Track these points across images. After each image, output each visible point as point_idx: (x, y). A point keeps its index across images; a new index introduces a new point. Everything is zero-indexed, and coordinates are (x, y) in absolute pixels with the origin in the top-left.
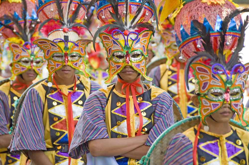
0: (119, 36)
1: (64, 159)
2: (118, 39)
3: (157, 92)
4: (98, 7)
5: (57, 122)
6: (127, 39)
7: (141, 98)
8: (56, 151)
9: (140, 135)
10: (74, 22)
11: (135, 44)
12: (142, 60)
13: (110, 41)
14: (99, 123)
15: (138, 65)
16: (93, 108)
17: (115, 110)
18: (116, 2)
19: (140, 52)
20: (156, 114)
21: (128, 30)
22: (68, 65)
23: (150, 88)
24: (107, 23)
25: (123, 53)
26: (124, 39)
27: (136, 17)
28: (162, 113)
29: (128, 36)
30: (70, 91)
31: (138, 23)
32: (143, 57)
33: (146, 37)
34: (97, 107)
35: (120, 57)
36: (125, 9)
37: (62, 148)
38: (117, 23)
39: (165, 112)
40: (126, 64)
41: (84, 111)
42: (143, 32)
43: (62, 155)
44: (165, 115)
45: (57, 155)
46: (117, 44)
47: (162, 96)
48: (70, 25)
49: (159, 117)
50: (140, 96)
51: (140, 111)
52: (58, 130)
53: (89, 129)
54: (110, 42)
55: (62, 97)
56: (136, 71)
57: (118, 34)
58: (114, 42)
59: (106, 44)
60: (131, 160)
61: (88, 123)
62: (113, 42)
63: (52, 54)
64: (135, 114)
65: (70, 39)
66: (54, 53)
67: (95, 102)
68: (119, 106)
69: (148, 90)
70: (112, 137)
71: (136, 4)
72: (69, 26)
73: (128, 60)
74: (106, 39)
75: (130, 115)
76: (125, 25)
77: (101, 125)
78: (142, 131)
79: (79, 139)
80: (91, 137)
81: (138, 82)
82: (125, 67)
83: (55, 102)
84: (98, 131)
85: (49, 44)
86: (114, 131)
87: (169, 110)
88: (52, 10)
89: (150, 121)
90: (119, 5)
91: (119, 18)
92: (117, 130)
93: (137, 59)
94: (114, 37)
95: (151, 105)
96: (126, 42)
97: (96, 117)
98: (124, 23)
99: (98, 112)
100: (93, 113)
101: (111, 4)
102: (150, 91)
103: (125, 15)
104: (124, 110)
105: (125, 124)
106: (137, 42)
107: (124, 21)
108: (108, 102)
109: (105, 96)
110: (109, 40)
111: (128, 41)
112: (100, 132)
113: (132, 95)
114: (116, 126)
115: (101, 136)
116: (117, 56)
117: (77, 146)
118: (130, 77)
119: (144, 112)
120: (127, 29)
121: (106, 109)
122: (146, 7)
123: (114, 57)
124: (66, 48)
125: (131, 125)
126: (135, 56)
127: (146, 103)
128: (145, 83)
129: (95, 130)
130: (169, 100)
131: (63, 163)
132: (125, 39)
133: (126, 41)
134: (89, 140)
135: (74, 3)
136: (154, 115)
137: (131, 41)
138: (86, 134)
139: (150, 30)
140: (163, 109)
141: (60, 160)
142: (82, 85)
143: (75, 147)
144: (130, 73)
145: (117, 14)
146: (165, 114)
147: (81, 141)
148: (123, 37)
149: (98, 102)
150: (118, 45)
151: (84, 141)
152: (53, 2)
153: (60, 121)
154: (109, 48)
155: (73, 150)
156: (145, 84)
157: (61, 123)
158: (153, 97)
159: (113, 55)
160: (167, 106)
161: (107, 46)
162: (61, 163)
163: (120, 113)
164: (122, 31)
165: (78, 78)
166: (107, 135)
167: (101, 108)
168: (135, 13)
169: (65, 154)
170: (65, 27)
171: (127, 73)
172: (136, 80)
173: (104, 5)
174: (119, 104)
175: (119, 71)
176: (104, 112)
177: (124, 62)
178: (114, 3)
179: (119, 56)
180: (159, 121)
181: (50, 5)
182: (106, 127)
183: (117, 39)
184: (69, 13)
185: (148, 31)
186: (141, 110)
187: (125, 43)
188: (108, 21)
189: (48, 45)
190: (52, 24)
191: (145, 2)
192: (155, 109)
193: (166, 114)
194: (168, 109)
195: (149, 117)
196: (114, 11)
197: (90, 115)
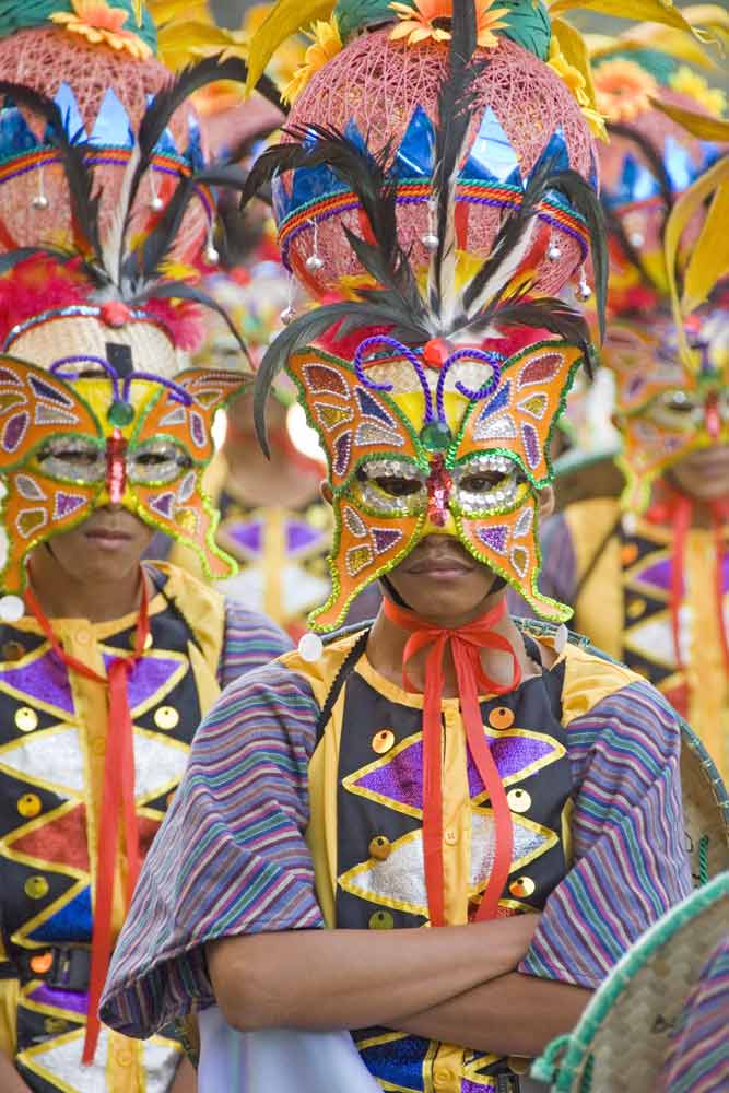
0: (393, 368)
1: (65, 1024)
2: (389, 388)
3: (594, 684)
4: (286, 206)
5: (38, 824)
6: (440, 388)
7: (509, 713)
8: (23, 984)
9: (495, 914)
10: (157, 275)
11: (483, 418)
12: (521, 504)
13: (346, 398)
14: (271, 845)
15: (496, 536)
16: (245, 757)
17: (362, 772)
18: (386, 182)
19: (509, 461)
20: (588, 805)
21: (448, 338)
22: (124, 508)
23: (559, 661)
24: (335, 295)
25: (413, 463)
26: (421, 388)
27: (490, 269)
28: (620, 799)
29: (443, 369)
30: (111, 651)
31: (503, 298)
32: (522, 490)
33: (547, 380)
34: (266, 756)
35: (398, 486)
36: (433, 223)
37: (55, 967)
38: (385, 296)
39: (635, 794)
40: (430, 527)
41: (192, 776)
42: (526, 353)
43: (54, 1003)
44: (637, 810)
45: (30, 1005)
46: (383, 417)
47: (624, 703)
48: (133, 288)
49: (601, 822)
50: (500, 701)
51: (501, 784)
52: (40, 864)
53: (215, 879)
54: (345, 403)
55: (66, 687)
56: (482, 567)
57: (389, 356)
58: (369, 406)
59: (325, 413)
60: (440, 1054)
61: (212, 844)
62: (362, 401)
63: (37, 443)
64: (471, 797)
65: (139, 362)
66: (53, 433)
67: (253, 725)
68: (382, 755)
69: (545, 670)
70: (341, 923)
71: (497, 196)
72: (129, 295)
73: (441, 503)
74: (321, 386)
75: (444, 805)
76: (430, 312)
77: (279, 857)
78: (508, 895)
79: (158, 929)
80: (226, 920)
81: (494, 621)
82: (424, 543)
83: (25, 710)
84: (266, 888)
85: (22, 384)
86: (354, 892)
87: (658, 783)
88: (43, 201)
89: (554, 839)
90: (400, 202)
91: (400, 269)
92: (372, 884)
93: (490, 498)
94: (369, 373)
95: (559, 751)
96: (430, 405)
97: (259, 811)
98: (426, 298)
99: (269, 781)
100: (245, 787)
101: (357, 191)
102: (558, 674)
103: (432, 256)
104: (412, 777)
105: (415, 854)
106: (492, 407)
107: (425, 287)
108: (328, 729)
109: (311, 694)
110: (342, 387)
111: (443, 400)
112: (275, 893)
113: (457, 696)
114: (364, 865)
115: (280, 918)
116: (382, 482)
117: (146, 966)
118: (448, 595)
119: (519, 790)
120: (440, 334)
121: (313, 767)
122: (551, 213)
123: (365, 486)
124: (120, 412)
125: (448, 857)
126: (481, 482)
127: (533, 741)
128: (533, 631)
129: (250, 881)
130: (661, 731)
131: (61, 1049)
132: (427, 392)
133: (434, 401)
134: (216, 935)
135: (157, 169)
136: (577, 810)
137: (458, 398)
138: (196, 904)
139: (565, 342)
140: (626, 776)
141: (47, 1034)
142: (175, 624)
143: (138, 971)
144: (451, 574)
145: (389, 250)
146: (633, 805)
147: (168, 942)
148: (418, 378)
149: (273, 728)
150: (390, 423)
151: (188, 938)
152: (47, 157)
153: (55, 815)
154: (340, 436)
155: (126, 989)
156: (533, 637)
157: (56, 826)
158: (570, 708)
159: (361, 476)
160: (650, 763)
161: (330, 423)
162: (48, 1049)
163: (388, 794)
164: (413, 345)
165: (159, 583)
166: (315, 911)
167: (285, 761)
168: (489, 245)
169: (74, 999)
170: (109, 296)
171: (436, 574)
172: (480, 611)
173: (319, 198)
174: (384, 743)
175: (390, 565)
176: (304, 785)
177: (416, 515)
178: (376, 187)
179: (394, 484)
180: (601, 843)
181: (31, 172)
182: (310, 868)
183: (381, 388)
184: (133, 223)
185: (553, 344)
186: (502, 777)
187: (429, 412)
188: (338, 282)
189: (20, 389)
190: (37, 277)
191: (545, 184)
192: (584, 775)
193: (642, 803)
194: (654, 778)
195: (544, 816)
196: (371, 234)
197: (223, 799)
